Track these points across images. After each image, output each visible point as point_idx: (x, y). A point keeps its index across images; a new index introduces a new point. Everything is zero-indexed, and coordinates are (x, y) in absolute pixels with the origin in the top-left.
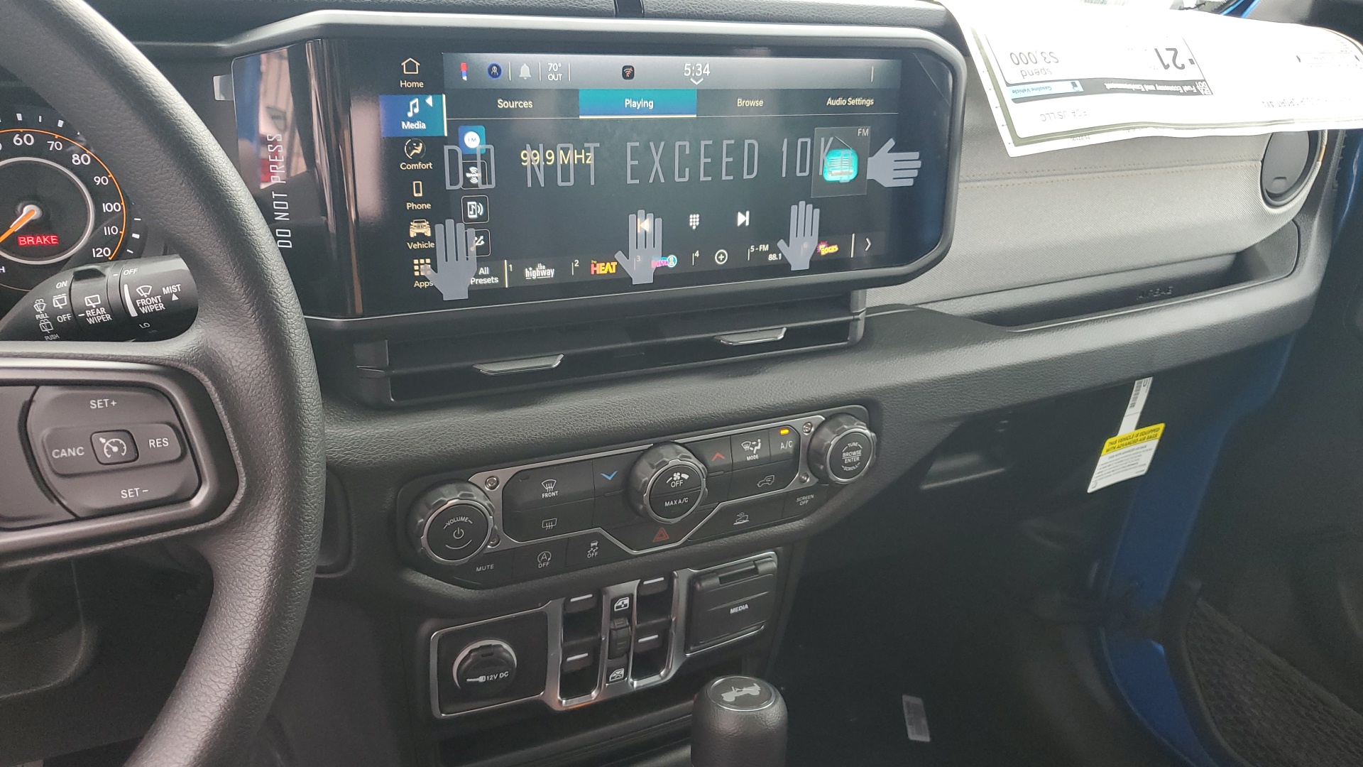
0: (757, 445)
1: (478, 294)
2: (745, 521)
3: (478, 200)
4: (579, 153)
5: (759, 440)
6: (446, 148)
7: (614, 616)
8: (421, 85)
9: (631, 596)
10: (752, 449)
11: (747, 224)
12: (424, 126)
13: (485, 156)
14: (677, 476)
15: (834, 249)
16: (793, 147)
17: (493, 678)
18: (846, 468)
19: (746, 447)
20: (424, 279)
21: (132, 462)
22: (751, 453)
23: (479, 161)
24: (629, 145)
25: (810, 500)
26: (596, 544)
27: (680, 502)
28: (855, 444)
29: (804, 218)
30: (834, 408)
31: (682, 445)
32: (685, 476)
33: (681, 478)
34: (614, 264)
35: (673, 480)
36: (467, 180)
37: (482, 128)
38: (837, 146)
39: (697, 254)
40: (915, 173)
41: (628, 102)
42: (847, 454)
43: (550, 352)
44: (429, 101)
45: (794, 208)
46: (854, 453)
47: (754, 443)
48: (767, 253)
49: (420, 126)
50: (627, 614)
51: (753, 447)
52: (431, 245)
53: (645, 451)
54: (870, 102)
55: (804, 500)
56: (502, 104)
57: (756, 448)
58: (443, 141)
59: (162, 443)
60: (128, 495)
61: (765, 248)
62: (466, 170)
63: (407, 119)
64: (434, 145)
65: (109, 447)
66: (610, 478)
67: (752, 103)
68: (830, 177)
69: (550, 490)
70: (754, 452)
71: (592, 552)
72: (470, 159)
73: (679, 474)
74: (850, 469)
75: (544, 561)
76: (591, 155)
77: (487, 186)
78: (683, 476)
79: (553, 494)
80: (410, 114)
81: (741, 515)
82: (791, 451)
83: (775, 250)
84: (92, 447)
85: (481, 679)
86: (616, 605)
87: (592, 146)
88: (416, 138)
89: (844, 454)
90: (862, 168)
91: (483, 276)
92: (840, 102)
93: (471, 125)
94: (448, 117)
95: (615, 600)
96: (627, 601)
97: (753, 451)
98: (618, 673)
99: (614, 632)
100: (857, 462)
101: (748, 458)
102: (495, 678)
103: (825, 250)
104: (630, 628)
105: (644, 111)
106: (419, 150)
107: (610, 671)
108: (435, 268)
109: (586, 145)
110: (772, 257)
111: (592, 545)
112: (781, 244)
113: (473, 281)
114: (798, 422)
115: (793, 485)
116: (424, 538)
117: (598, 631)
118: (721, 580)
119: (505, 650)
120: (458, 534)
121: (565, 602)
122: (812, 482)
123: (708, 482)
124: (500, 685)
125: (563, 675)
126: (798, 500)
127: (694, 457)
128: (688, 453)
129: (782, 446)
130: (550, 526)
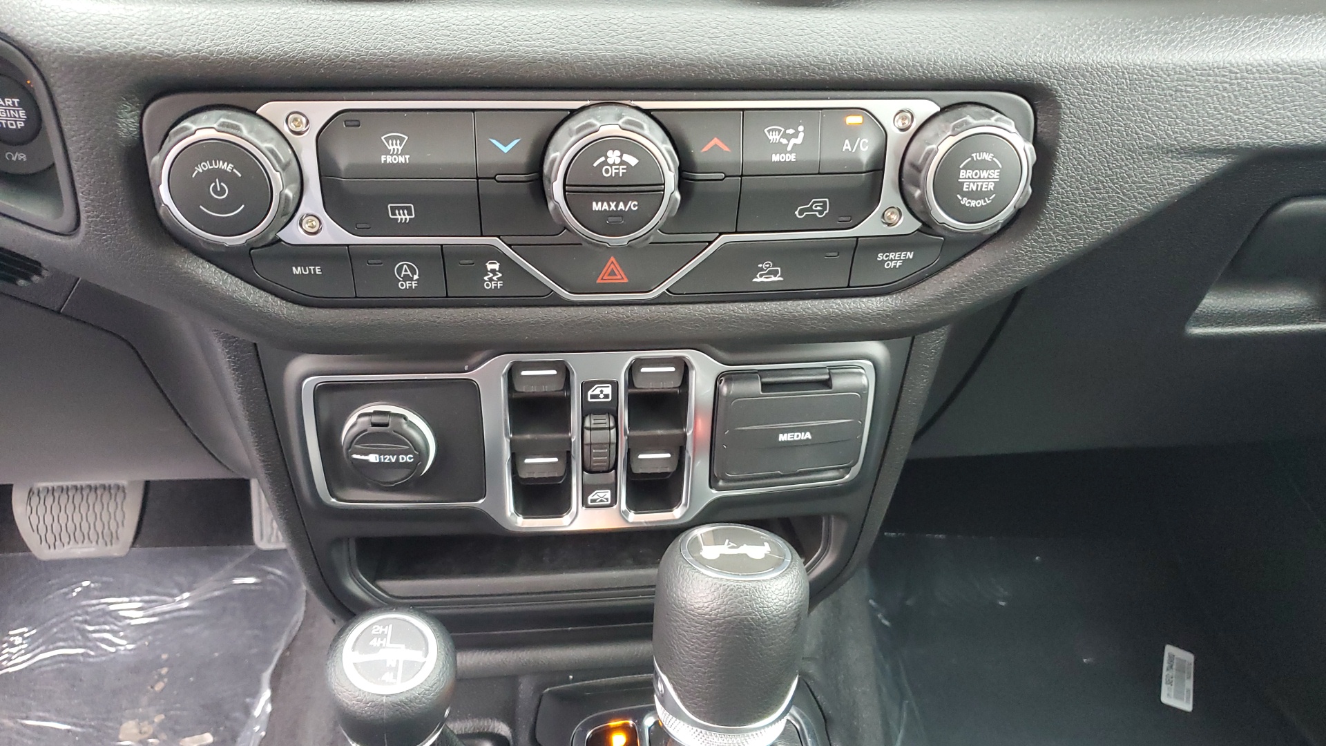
0: (796, 135)
2: (773, 279)
5: (801, 128)
7: (590, 408)
9: (615, 385)
10: (784, 141)
14: (613, 156)
17: (390, 459)
18: (965, 201)
19: (774, 137)
22: (781, 149)
25: (905, 261)
26: (496, 266)
27: (621, 206)
28: (987, 157)
31: (647, 112)
32: (633, 161)
33: (623, 163)
35: (605, 163)
42: (969, 173)
46: (984, 174)
47: (791, 131)
50: (610, 410)
51: (789, 137)
53: (573, 113)
55: (894, 260)
57: (793, 141)
66: (505, 149)
70: (789, 148)
71: (491, 280)
73: (617, 153)
74: (973, 203)
75: (406, 278)
78: (627, 158)
79: (401, 159)
81: (767, 265)
82: (863, 158)
85: (373, 458)
86: (590, 393)
89: (963, 173)
95: (586, 386)
96: (608, 390)
97: (786, 145)
98: (601, 495)
99: (588, 433)
100: (990, 193)
101: (776, 158)
102: (393, 460)
104: (613, 431)
107: (586, 490)
111: (490, 267)
114: (885, 108)
115: (870, 227)
116: (164, 193)
117: (566, 427)
118: (766, 387)
119: (412, 425)
120: (219, 191)
121: (511, 375)
122: (906, 224)
123: (684, 183)
124: (407, 471)
125: (517, 482)
126: (880, 257)
127: (659, 133)
128: (647, 123)
129: (847, 146)
130: (403, 217)
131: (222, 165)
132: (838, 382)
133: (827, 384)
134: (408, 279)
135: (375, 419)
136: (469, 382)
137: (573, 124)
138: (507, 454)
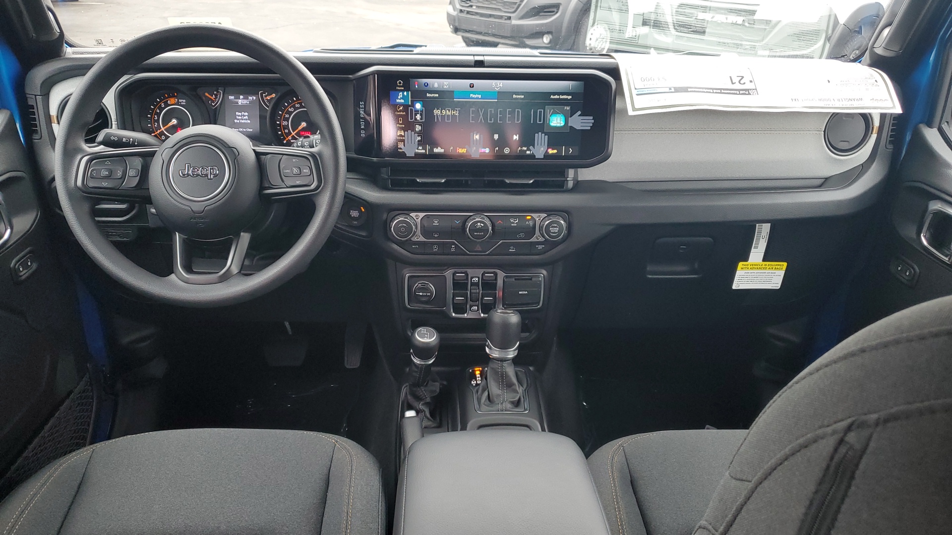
1: (417, 155)
2: (513, 250)
3: (419, 125)
4: (454, 111)
5: (518, 219)
6: (409, 108)
7: (473, 284)
8: (403, 88)
9: (479, 278)
11: (518, 139)
12: (403, 101)
13: (422, 111)
14: (479, 224)
15: (555, 151)
16: (535, 113)
18: (551, 234)
19: (512, 221)
20: (401, 149)
21: (299, 174)
22: (513, 223)
23: (420, 112)
24: (471, 109)
25: (543, 247)
27: (480, 234)
28: (556, 225)
29: (541, 140)
30: (550, 211)
31: (486, 216)
32: (483, 225)
33: (481, 226)
34: (465, 149)
35: (477, 226)
36: (416, 119)
37: (422, 102)
38: (555, 113)
39: (497, 149)
40: (591, 125)
41: (471, 95)
42: (553, 228)
43: (442, 177)
44: (405, 93)
45: (536, 135)
46: (555, 229)
48: (526, 151)
49: (402, 101)
50: (477, 284)
51: (515, 221)
52: (404, 138)
53: (471, 215)
54: (570, 97)
55: (540, 247)
56: (428, 95)
58: (410, 106)
59: (306, 171)
60: (298, 183)
61: (525, 149)
62: (416, 115)
63: (398, 99)
64: (406, 107)
65: (295, 170)
66: (458, 223)
67: (519, 97)
68: (552, 124)
69: (436, 223)
71: (453, 249)
72: (417, 112)
74: (554, 235)
76: (458, 112)
77: (422, 121)
79: (437, 225)
80: (399, 97)
81: (512, 247)
82: (531, 225)
83: (528, 149)
84: (292, 170)
85: (421, 294)
86: (473, 280)
87: (458, 109)
88: (401, 105)
89: (551, 228)
90: (566, 122)
91: (420, 150)
92: (556, 97)
93: (418, 101)
94: (411, 98)
95: (472, 278)
96: (477, 279)
97: (515, 222)
98: (475, 308)
99: (472, 290)
100: (557, 233)
101: (512, 225)
102: (425, 295)
103: (551, 151)
104: (478, 291)
105: (478, 98)
106: (401, 108)
107: (471, 306)
108: (404, 146)
109: (456, 109)
110: (528, 152)
111: (453, 246)
112: (531, 147)
113: (417, 150)
114: (535, 215)
115: (533, 239)
116: (392, 229)
117: (467, 289)
118: (515, 279)
119: (430, 286)
120: (403, 229)
121: (454, 274)
122: (541, 239)
123: (493, 229)
124: (428, 298)
125: (453, 303)
126: (537, 246)
127: (488, 220)
128: (485, 218)
129: (527, 223)
130: (436, 236)
131: (404, 225)
132: (533, 279)
133: (531, 279)
134: (435, 249)
135: (422, 284)
136: (444, 276)
137: (472, 218)
138: (452, 296)
